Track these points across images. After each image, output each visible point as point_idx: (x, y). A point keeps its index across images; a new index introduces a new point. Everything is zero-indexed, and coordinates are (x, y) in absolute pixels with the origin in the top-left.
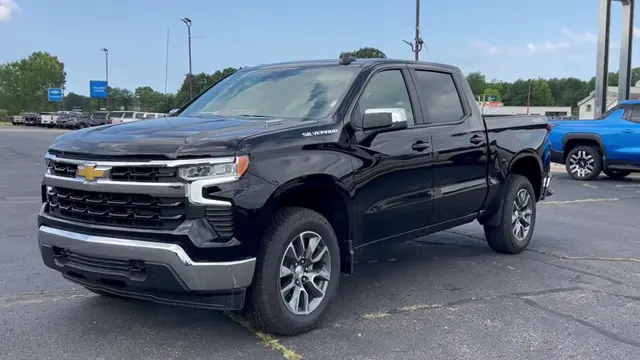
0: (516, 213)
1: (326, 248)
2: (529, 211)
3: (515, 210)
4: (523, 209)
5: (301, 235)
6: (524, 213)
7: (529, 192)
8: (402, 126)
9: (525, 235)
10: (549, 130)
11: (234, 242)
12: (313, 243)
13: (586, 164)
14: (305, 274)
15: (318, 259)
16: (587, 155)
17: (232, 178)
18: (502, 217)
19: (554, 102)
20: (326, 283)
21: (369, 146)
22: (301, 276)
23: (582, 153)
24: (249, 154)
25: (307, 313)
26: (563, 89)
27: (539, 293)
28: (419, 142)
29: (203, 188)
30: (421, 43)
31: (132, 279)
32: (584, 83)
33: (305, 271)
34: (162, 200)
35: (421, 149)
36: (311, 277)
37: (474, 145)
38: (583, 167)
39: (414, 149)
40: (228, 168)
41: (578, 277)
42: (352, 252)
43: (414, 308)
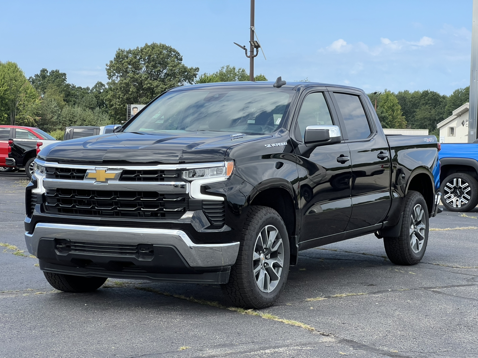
0: (412, 227)
1: (281, 241)
2: (423, 226)
3: (412, 223)
4: (418, 223)
5: (266, 227)
6: (419, 227)
7: (423, 208)
8: (336, 141)
9: (420, 248)
10: (439, 150)
11: (225, 228)
12: (273, 235)
13: (461, 193)
14: (267, 261)
15: (275, 249)
16: (463, 183)
17: (222, 178)
18: (402, 228)
19: (405, 123)
20: (281, 269)
21: (308, 158)
22: (263, 262)
23: (457, 181)
24: (234, 160)
25: (269, 291)
26: (415, 105)
27: (442, 287)
28: (342, 156)
29: (201, 187)
30: (258, 47)
31: (140, 260)
32: (444, 97)
33: (266, 258)
34: (165, 196)
35: (343, 162)
36: (271, 263)
37: (380, 160)
38: (459, 197)
39: (338, 161)
40: (219, 171)
41: (473, 278)
42: (297, 246)
43: (344, 295)
